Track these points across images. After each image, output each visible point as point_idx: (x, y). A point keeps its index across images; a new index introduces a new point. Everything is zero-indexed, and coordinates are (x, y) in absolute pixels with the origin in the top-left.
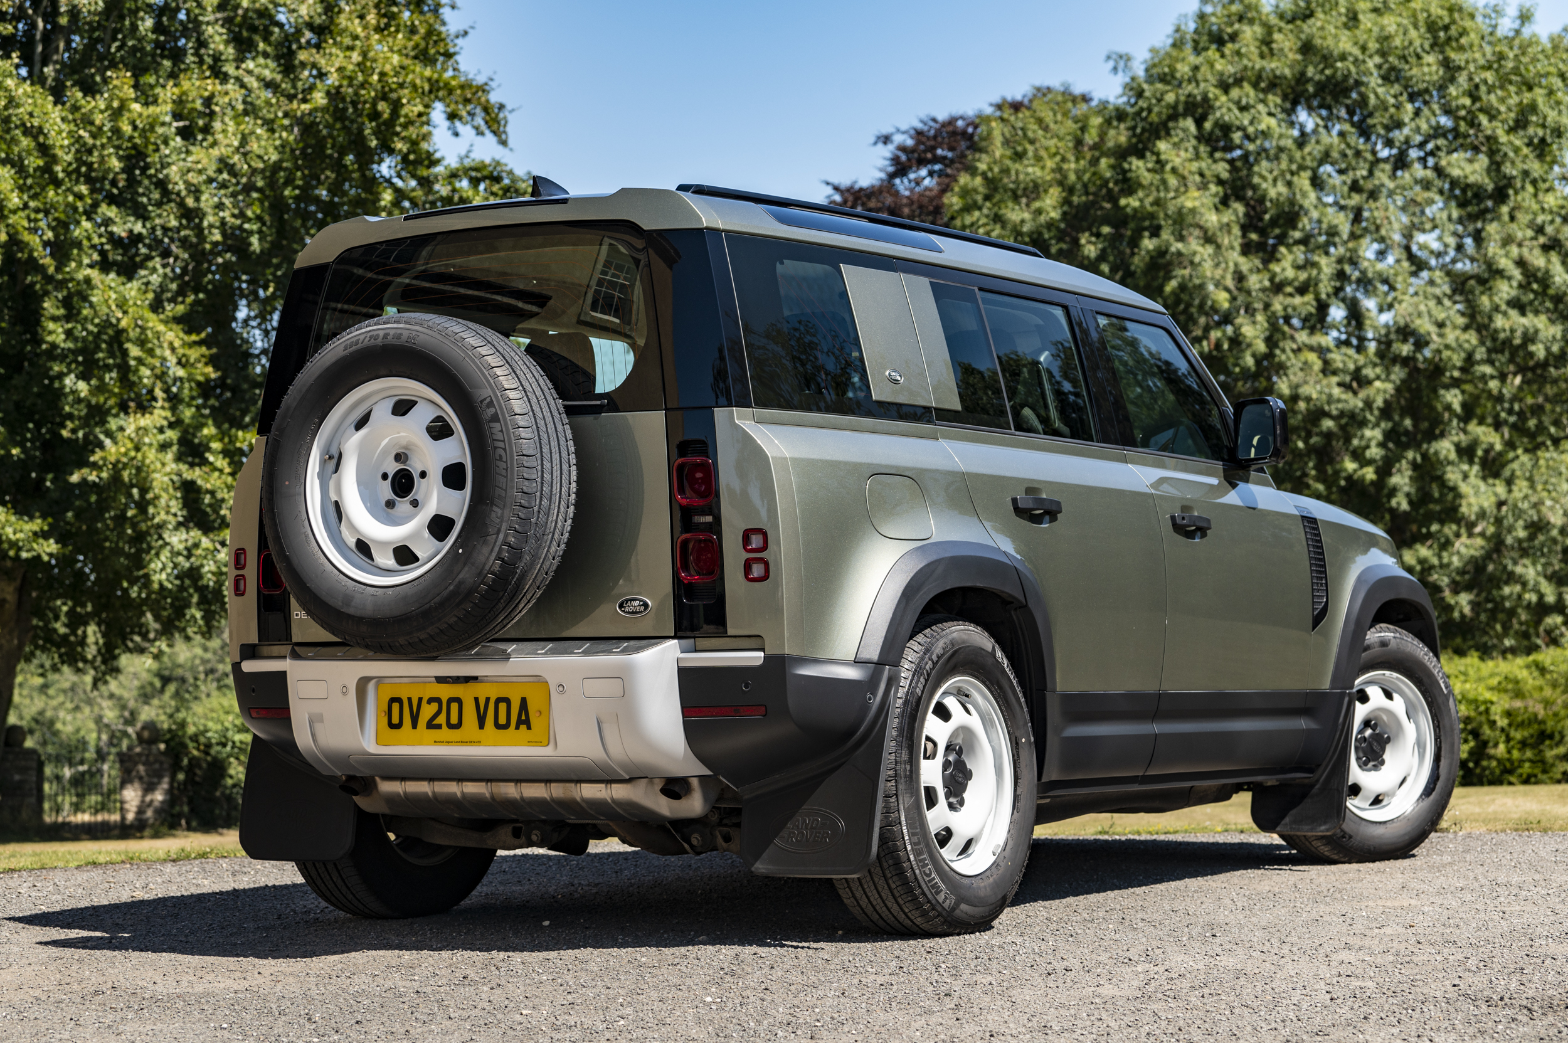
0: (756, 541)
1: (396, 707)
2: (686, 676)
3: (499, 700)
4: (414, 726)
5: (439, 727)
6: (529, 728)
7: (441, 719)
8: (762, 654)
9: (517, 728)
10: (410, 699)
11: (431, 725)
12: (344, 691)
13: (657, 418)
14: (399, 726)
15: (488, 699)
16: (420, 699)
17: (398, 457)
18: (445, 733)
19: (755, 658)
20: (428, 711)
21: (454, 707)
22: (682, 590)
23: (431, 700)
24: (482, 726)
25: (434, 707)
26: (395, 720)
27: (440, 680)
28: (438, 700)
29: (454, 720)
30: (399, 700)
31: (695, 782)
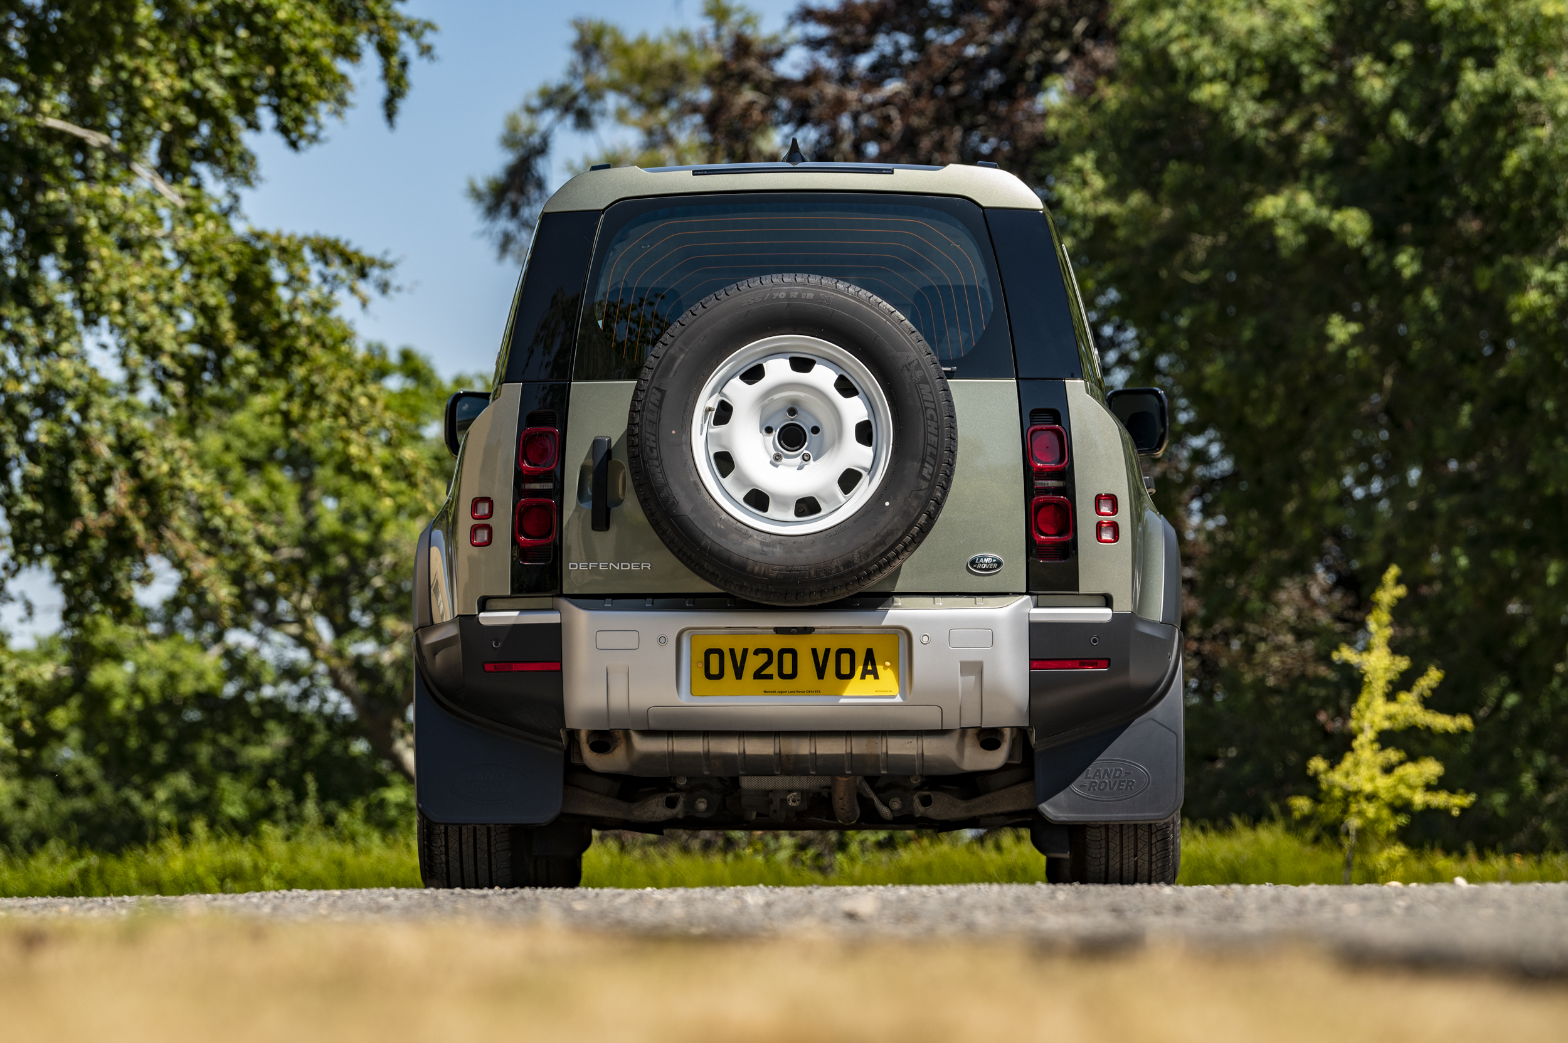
0: (1105, 506)
1: (714, 659)
2: (1037, 631)
3: (840, 652)
4: (739, 675)
5: (770, 677)
6: (876, 677)
7: (772, 670)
8: (1108, 611)
9: (863, 677)
10: (732, 651)
11: (758, 675)
12: (662, 640)
13: (1008, 388)
14: (720, 676)
15: (827, 651)
16: (745, 651)
17: (791, 412)
18: (777, 683)
19: (1103, 614)
20: (754, 663)
21: (788, 658)
22: (1035, 550)
23: (757, 652)
24: (821, 675)
25: (763, 658)
26: (714, 669)
27: (778, 631)
28: (768, 651)
29: (787, 669)
30: (720, 652)
31: (1007, 733)
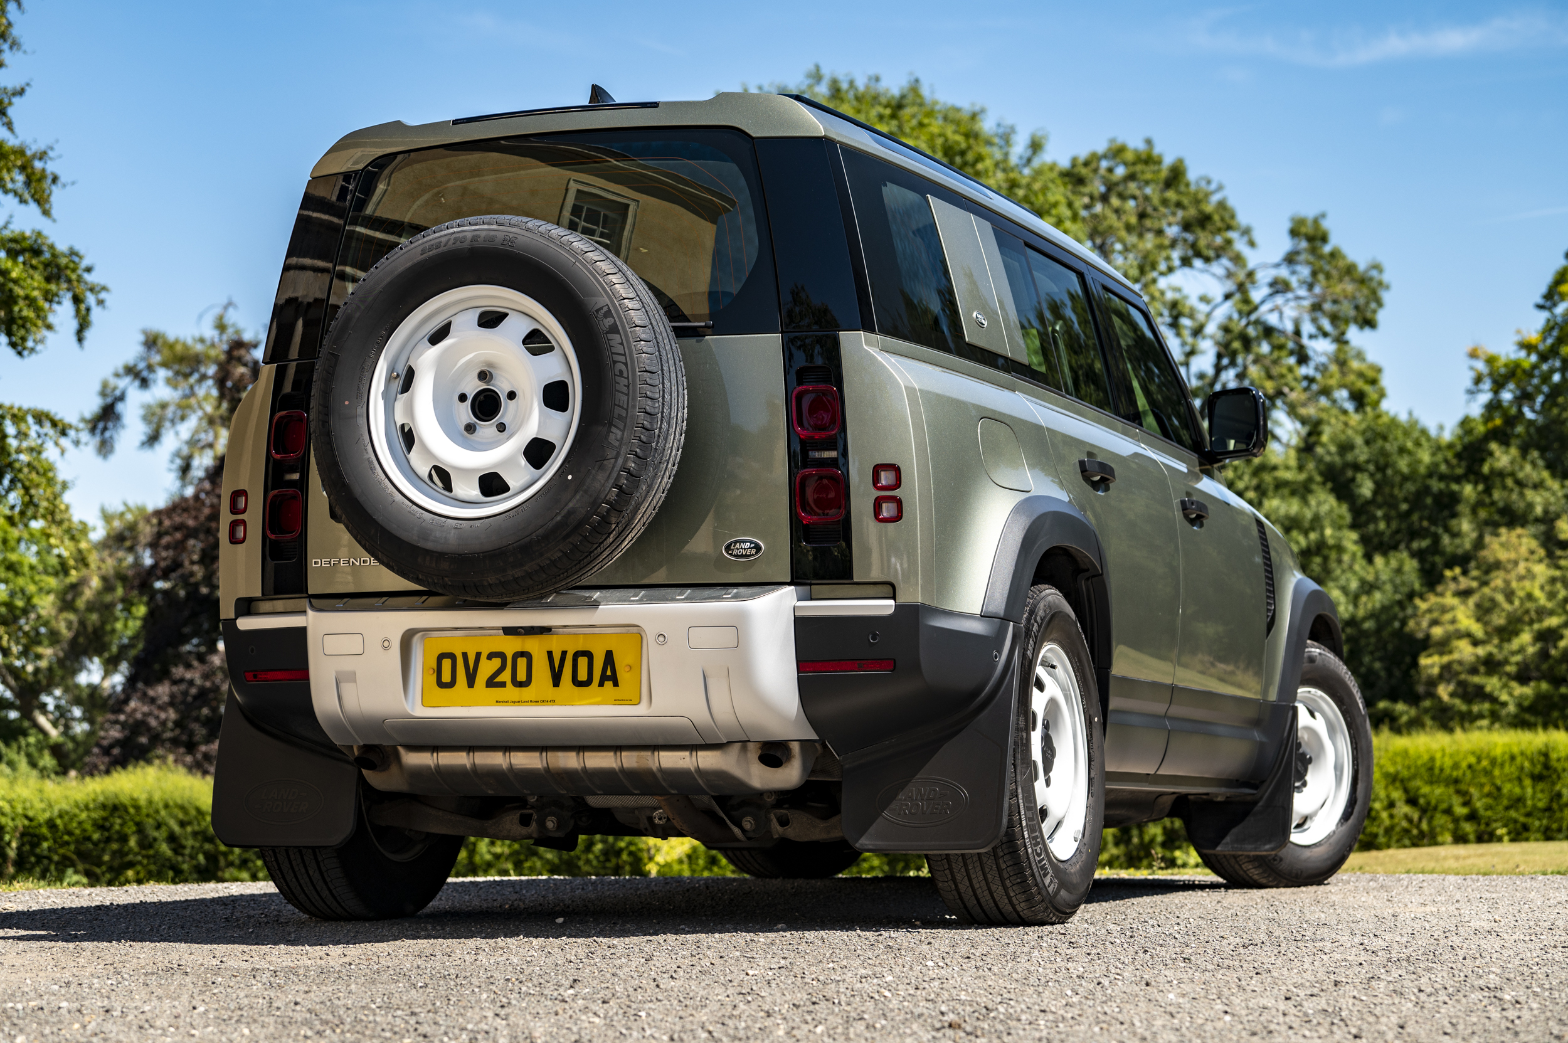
0: (886, 478)
1: (447, 664)
2: (804, 626)
3: (577, 655)
4: (471, 683)
5: (503, 685)
6: (616, 684)
7: (506, 676)
8: (892, 602)
9: (601, 684)
10: (465, 655)
11: (491, 683)
12: (386, 644)
13: (771, 343)
14: (452, 684)
15: (564, 653)
16: (478, 655)
17: (483, 376)
18: (511, 691)
19: (885, 606)
20: (487, 668)
21: (522, 663)
22: (800, 531)
23: (491, 656)
24: (556, 682)
25: (497, 663)
26: (446, 677)
27: (509, 631)
28: (501, 655)
29: (522, 676)
30: (452, 656)
31: (796, 748)
